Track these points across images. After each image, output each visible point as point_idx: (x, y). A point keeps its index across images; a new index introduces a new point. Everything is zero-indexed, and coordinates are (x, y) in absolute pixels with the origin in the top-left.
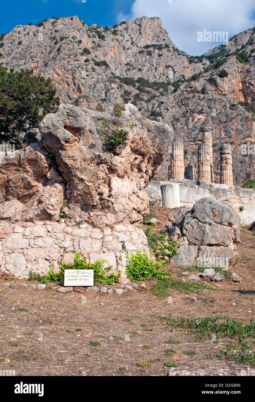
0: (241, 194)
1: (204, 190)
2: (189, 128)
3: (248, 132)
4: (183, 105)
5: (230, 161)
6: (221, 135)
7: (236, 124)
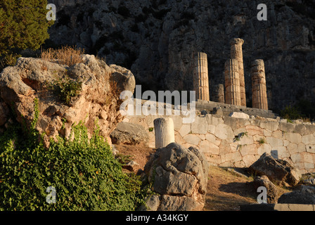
0: (262, 125)
1: (218, 120)
2: (228, 33)
3: (298, 39)
4: (219, 5)
5: (264, 80)
6: (265, 42)
7: (283, 28)
